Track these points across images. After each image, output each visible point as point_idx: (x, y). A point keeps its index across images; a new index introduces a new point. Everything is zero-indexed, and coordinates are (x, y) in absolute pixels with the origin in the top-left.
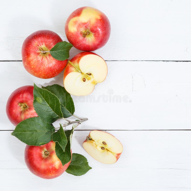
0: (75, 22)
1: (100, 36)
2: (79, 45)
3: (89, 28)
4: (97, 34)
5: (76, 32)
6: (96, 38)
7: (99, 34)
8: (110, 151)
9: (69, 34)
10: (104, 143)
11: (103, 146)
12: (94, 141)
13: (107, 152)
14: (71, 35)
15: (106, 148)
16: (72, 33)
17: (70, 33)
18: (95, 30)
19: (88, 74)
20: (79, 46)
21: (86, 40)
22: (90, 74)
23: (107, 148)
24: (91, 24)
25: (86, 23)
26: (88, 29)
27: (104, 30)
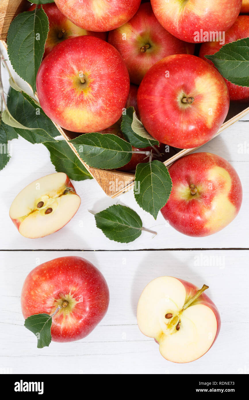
0: (222, 185)
1: (177, 211)
2: (183, 169)
3: (200, 201)
4: (183, 207)
5: (206, 177)
6: (179, 201)
7: (181, 210)
8: (31, 214)
9: (211, 163)
10: (49, 211)
11: (45, 208)
12: (60, 196)
13: (31, 210)
14: (206, 165)
15: (39, 212)
16: (208, 168)
17: (211, 165)
18: (191, 208)
19: (178, 325)
20: (182, 167)
21: (184, 185)
22: (178, 329)
23: (37, 212)
24: (205, 209)
25: (211, 201)
26: (201, 198)
27: (183, 223)
